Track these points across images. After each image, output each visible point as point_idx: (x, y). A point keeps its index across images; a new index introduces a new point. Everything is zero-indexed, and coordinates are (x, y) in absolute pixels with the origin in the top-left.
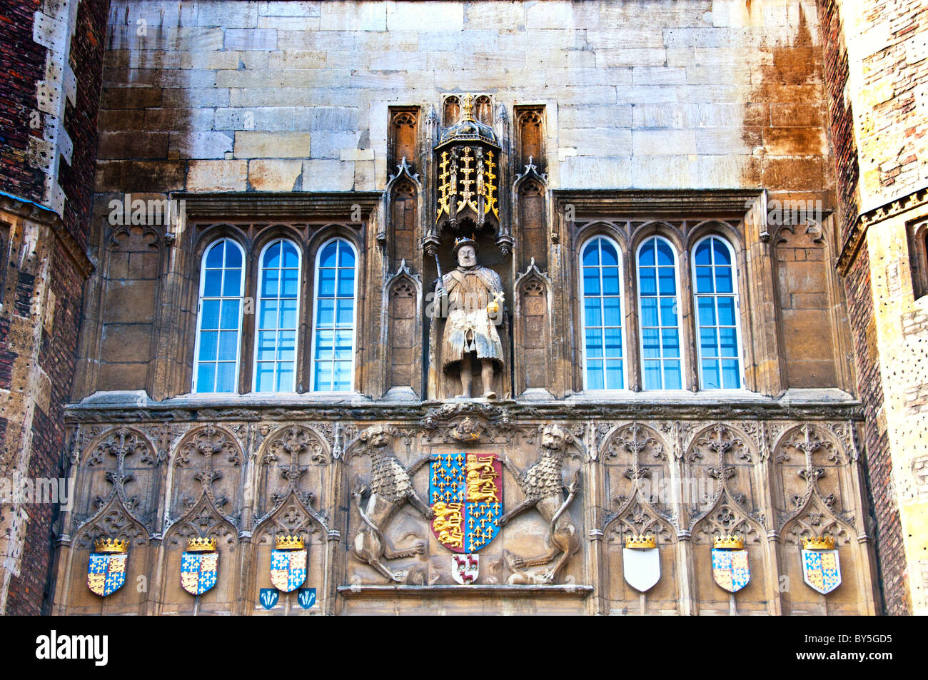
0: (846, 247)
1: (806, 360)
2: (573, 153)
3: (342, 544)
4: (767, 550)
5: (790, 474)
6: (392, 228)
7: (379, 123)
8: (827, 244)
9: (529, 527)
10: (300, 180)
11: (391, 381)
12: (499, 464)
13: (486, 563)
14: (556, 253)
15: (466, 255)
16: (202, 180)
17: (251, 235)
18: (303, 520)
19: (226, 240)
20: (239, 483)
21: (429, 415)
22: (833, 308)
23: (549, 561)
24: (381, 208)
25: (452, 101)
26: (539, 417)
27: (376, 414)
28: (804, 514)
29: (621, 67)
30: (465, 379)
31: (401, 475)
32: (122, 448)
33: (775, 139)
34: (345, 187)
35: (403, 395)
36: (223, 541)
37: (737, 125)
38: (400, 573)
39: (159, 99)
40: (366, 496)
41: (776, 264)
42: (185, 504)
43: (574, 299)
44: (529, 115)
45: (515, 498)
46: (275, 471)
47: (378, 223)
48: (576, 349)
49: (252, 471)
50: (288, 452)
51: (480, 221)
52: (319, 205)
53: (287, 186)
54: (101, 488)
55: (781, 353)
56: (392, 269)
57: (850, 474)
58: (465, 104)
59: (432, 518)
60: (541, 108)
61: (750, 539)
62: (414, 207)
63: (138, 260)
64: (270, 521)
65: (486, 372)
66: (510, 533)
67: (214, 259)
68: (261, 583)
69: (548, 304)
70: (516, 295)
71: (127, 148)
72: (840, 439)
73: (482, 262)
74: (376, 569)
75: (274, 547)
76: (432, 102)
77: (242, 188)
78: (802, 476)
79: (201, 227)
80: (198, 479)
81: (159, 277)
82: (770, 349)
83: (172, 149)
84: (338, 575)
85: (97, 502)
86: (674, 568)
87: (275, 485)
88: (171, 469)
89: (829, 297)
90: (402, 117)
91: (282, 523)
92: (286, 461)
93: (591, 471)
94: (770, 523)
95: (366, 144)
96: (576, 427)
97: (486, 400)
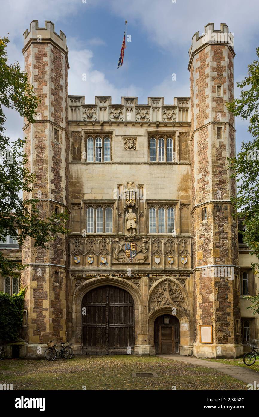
0: (192, 211)
1: (184, 228)
2: (149, 193)
3: (112, 256)
4: (176, 258)
5: (181, 246)
6: (118, 206)
7: (116, 187)
8: (189, 209)
9: (140, 254)
10: (103, 197)
11: (118, 231)
12: (136, 245)
13: (134, 260)
14: (145, 211)
15: (130, 211)
16: (87, 197)
17: (95, 207)
18: (106, 253)
19: (90, 208)
20: (95, 247)
21: (125, 238)
22: (189, 220)
23: (143, 259)
24: (116, 202)
25: (128, 183)
26: (142, 238)
27: (117, 237)
28: (182, 252)
29: (157, 177)
30: (130, 231)
31: (121, 246)
32: (77, 241)
33: (182, 191)
34: (110, 199)
35: (121, 233)
36: (94, 256)
37: (176, 188)
38: (121, 261)
39: (78, 183)
40: (115, 249)
41: (181, 212)
42: (88, 250)
43: (148, 218)
44: (141, 186)
45: (138, 250)
46: (101, 245)
47: (116, 205)
48: (148, 226)
49: (97, 246)
50: (103, 242)
51: (133, 205)
52: (106, 202)
53: (101, 198)
54: (75, 248)
55: (181, 228)
56: (118, 213)
57: (190, 246)
58: (130, 184)
59: (126, 253)
60: (143, 185)
61: (174, 256)
62: (122, 202)
63: (77, 211)
64: (101, 253)
65: (134, 231)
66: (137, 255)
67: (89, 211)
68: (100, 262)
69: (144, 219)
70: (139, 218)
71: (74, 192)
72: (189, 241)
73: (133, 212)
74: (117, 260)
75: (102, 257)
76: (124, 183)
77: (93, 199)
78: (182, 247)
79: (86, 205)
80: (89, 247)
81: (81, 214)
82: (179, 227)
83: (81, 192)
84: (111, 261)
85: (74, 250)
86: (162, 260)
87: (101, 248)
88: (85, 245)
89: (189, 218)
90: (119, 186)
91: (103, 253)
92: (103, 244)
93: (150, 246)
94: (177, 254)
95: (113, 191)
96: (148, 239)
97: (133, 235)
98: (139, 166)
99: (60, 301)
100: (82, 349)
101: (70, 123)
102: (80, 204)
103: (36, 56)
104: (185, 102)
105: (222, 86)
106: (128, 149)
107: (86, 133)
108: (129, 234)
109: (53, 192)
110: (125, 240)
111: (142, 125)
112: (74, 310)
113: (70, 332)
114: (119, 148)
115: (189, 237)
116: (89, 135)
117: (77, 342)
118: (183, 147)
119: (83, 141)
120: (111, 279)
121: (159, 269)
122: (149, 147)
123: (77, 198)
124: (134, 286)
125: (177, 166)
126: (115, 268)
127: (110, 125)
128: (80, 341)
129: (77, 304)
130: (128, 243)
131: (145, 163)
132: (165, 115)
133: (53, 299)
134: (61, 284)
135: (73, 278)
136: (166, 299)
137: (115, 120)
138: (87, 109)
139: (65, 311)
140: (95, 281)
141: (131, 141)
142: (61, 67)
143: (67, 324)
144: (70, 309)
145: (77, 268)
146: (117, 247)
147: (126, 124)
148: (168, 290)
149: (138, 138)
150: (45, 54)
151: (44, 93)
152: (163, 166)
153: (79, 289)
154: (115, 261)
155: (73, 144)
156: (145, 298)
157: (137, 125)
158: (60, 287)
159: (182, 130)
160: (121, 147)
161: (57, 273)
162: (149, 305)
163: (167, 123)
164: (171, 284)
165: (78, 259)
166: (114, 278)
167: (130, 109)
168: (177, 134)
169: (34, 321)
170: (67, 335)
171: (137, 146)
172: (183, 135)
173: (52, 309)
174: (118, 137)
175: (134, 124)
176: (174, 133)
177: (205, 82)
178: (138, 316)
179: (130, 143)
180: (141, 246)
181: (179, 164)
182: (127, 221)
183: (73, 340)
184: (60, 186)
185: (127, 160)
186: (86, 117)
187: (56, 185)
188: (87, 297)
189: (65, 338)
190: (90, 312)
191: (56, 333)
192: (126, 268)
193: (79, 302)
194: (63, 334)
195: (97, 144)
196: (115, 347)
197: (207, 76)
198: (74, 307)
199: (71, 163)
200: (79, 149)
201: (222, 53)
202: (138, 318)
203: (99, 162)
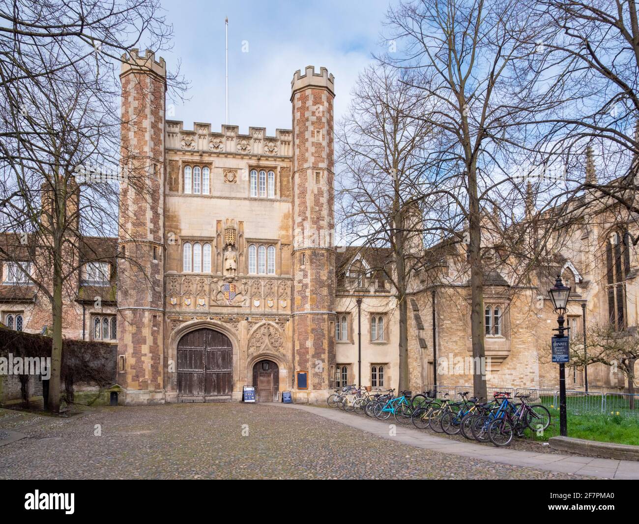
1: (285, 270)
2: (249, 231)
3: (210, 298)
4: (275, 301)
5: (280, 289)
6: (217, 243)
7: (215, 223)
9: (239, 296)
10: (201, 234)
11: (217, 271)
12: (235, 286)
13: (233, 302)
14: (245, 250)
15: (230, 248)
16: (184, 233)
17: (192, 243)
18: (203, 294)
19: (188, 244)
20: (193, 287)
21: (224, 278)
23: (243, 301)
24: (215, 240)
25: (227, 219)
26: (242, 278)
27: (215, 277)
28: (282, 295)
29: (258, 214)
30: (230, 271)
31: (219, 287)
32: (174, 281)
33: (283, 230)
34: (209, 235)
35: (219, 273)
36: (191, 297)
37: (277, 227)
38: (219, 303)
39: (175, 217)
40: (213, 290)
41: (281, 252)
42: (185, 291)
43: (248, 257)
44: (241, 223)
45: (237, 292)
46: (199, 286)
47: (214, 243)
48: (248, 266)
49: (195, 286)
50: (201, 282)
52: (205, 239)
53: (198, 235)
54: (171, 287)
55: (281, 269)
56: (217, 251)
57: (290, 289)
58: (230, 220)
59: (224, 294)
60: (243, 222)
61: (273, 299)
62: (221, 240)
63: (173, 247)
64: (198, 294)
65: (233, 271)
66: (236, 297)
67: (186, 247)
68: (197, 303)
69: (243, 258)
71: (171, 227)
72: (289, 283)
73: (232, 251)
74: (215, 302)
75: (199, 298)
76: (223, 219)
77: (190, 235)
78: (282, 289)
79: (183, 242)
80: (186, 287)
81: (177, 251)
82: (279, 268)
83: (178, 227)
84: (209, 303)
85: (171, 290)
86: (262, 303)
88: (182, 285)
90: (219, 222)
91: (200, 294)
92: (200, 284)
93: (250, 288)
94: (276, 296)
95: (212, 227)
96: (247, 280)
97: (233, 275)
98: (239, 202)
100: (178, 396)
101: (167, 151)
102: (177, 241)
104: (287, 135)
105: (321, 131)
106: (227, 182)
107: (184, 162)
108: (227, 274)
109: (152, 231)
110: (224, 280)
111: (242, 156)
112: (170, 355)
113: (166, 379)
114: (219, 181)
115: (288, 279)
116: (186, 164)
117: (173, 389)
118: (285, 183)
119: (181, 171)
120: (209, 322)
121: (258, 313)
122: (249, 181)
123: (174, 233)
124: (233, 330)
125: (278, 203)
126: (213, 310)
127: (210, 156)
128: (175, 387)
129: (173, 349)
130: (228, 284)
131: (245, 199)
132: (266, 147)
133: (152, 344)
134: (159, 329)
135: (169, 321)
136: (265, 344)
137: (215, 150)
138: (185, 136)
139: (162, 356)
140: (192, 324)
141: (232, 174)
143: (164, 370)
144: (166, 354)
145: (173, 310)
146: (215, 288)
147: (227, 154)
148: (267, 335)
149: (238, 171)
152: (263, 202)
153: (175, 333)
154: (213, 303)
155: (170, 173)
156: (244, 343)
157: (237, 157)
158: (159, 332)
160: (220, 179)
161: (155, 317)
162: (248, 350)
163: (269, 157)
164: (271, 327)
165: (174, 301)
166: (212, 321)
167: (230, 139)
168: (279, 169)
169: (133, 367)
170: (164, 382)
171: (237, 179)
172: (285, 170)
173: (151, 355)
174: (218, 169)
175: (234, 155)
176: (276, 168)
177: (305, 124)
178: (237, 361)
179: (230, 176)
180: (240, 287)
181: (280, 201)
182: (226, 259)
183: (169, 387)
184: (158, 225)
185: (227, 195)
186: (184, 144)
187: (155, 224)
188: (183, 341)
189: (162, 386)
190: (186, 357)
191: (154, 379)
192: (225, 310)
193: (175, 346)
194: (160, 380)
195: (195, 173)
196: (212, 394)
197: (307, 120)
198: (170, 351)
199: (168, 195)
200: (176, 180)
201: (321, 98)
202: (236, 364)
203: (197, 193)
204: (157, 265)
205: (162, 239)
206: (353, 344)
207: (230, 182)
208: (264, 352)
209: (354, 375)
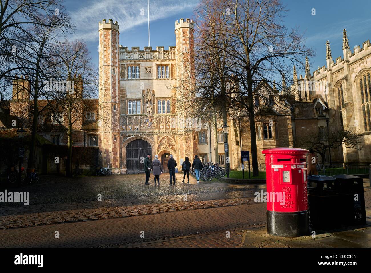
2: (157, 94)
3: (140, 125)
4: (170, 125)
6: (143, 101)
9: (154, 124)
10: (135, 97)
13: (151, 127)
15: (149, 103)
16: (128, 97)
17: (132, 101)
18: (137, 124)
19: (130, 101)
24: (142, 99)
26: (154, 116)
27: (142, 116)
29: (161, 86)
30: (149, 113)
31: (144, 120)
32: (124, 118)
33: (173, 93)
34: (139, 97)
35: (144, 114)
36: (132, 125)
37: (170, 92)
38: (144, 127)
39: (124, 90)
41: (172, 103)
42: (129, 123)
47: (142, 100)
48: (157, 110)
49: (133, 120)
52: (137, 99)
56: (143, 104)
58: (148, 90)
59: (147, 124)
60: (154, 90)
62: (145, 99)
63: (123, 103)
64: (135, 124)
65: (150, 113)
66: (152, 125)
67: (129, 103)
68: (135, 128)
71: (122, 94)
75: (135, 126)
76: (146, 89)
77: (131, 97)
79: (128, 101)
80: (129, 121)
81: (125, 105)
83: (125, 94)
84: (140, 128)
85: (122, 123)
86: (164, 127)
87: (135, 121)
88: (127, 120)
90: (143, 91)
92: (136, 119)
93: (158, 120)
95: (141, 93)
96: (157, 116)
97: (150, 115)
99: (116, 148)
100: (127, 171)
101: (120, 60)
102: (125, 100)
103: (105, 36)
104: (174, 49)
107: (127, 65)
108: (148, 115)
109: (113, 98)
110: (147, 117)
112: (123, 152)
114: (143, 72)
116: (128, 65)
117: (124, 168)
118: (173, 71)
119: (126, 69)
120: (140, 136)
121: (162, 131)
122: (157, 71)
123: (124, 97)
124: (151, 140)
125: (170, 80)
126: (142, 131)
127: (139, 61)
128: (126, 167)
130: (148, 119)
131: (155, 80)
132: (164, 56)
133: (113, 148)
134: (117, 140)
135: (122, 136)
136: (166, 146)
137: (141, 59)
138: (128, 53)
139: (118, 153)
140: (132, 138)
141: (149, 69)
142: (116, 38)
143: (120, 159)
144: (121, 152)
145: (124, 132)
146: (142, 121)
147: (147, 60)
148: (167, 141)
149: (152, 67)
150: (109, 35)
151: (108, 52)
152: (164, 81)
153: (125, 142)
154: (142, 128)
155: (121, 71)
156: (156, 146)
158: (116, 142)
159: (173, 63)
160: (144, 72)
161: (115, 135)
162: (158, 149)
163: (166, 60)
164: (168, 138)
165: (124, 127)
167: (148, 53)
169: (105, 158)
170: (120, 164)
171: (151, 71)
172: (173, 65)
173: (113, 152)
174: (143, 67)
175: (150, 60)
176: (169, 64)
178: (153, 154)
180: (154, 120)
182: (147, 108)
183: (122, 167)
184: (116, 94)
185: (147, 78)
186: (127, 57)
187: (114, 94)
188: (129, 146)
189: (118, 166)
190: (130, 153)
191: (115, 163)
192: (147, 131)
193: (125, 148)
194: (118, 164)
195: (133, 69)
196: (142, 170)
197: (181, 43)
198: (123, 150)
199: (121, 80)
200: (124, 73)
201: (187, 33)
202: (153, 155)
203: (134, 78)
204: (115, 112)
205: (118, 101)
206: (208, 144)
207: (148, 72)
208: (166, 149)
209: (209, 159)
